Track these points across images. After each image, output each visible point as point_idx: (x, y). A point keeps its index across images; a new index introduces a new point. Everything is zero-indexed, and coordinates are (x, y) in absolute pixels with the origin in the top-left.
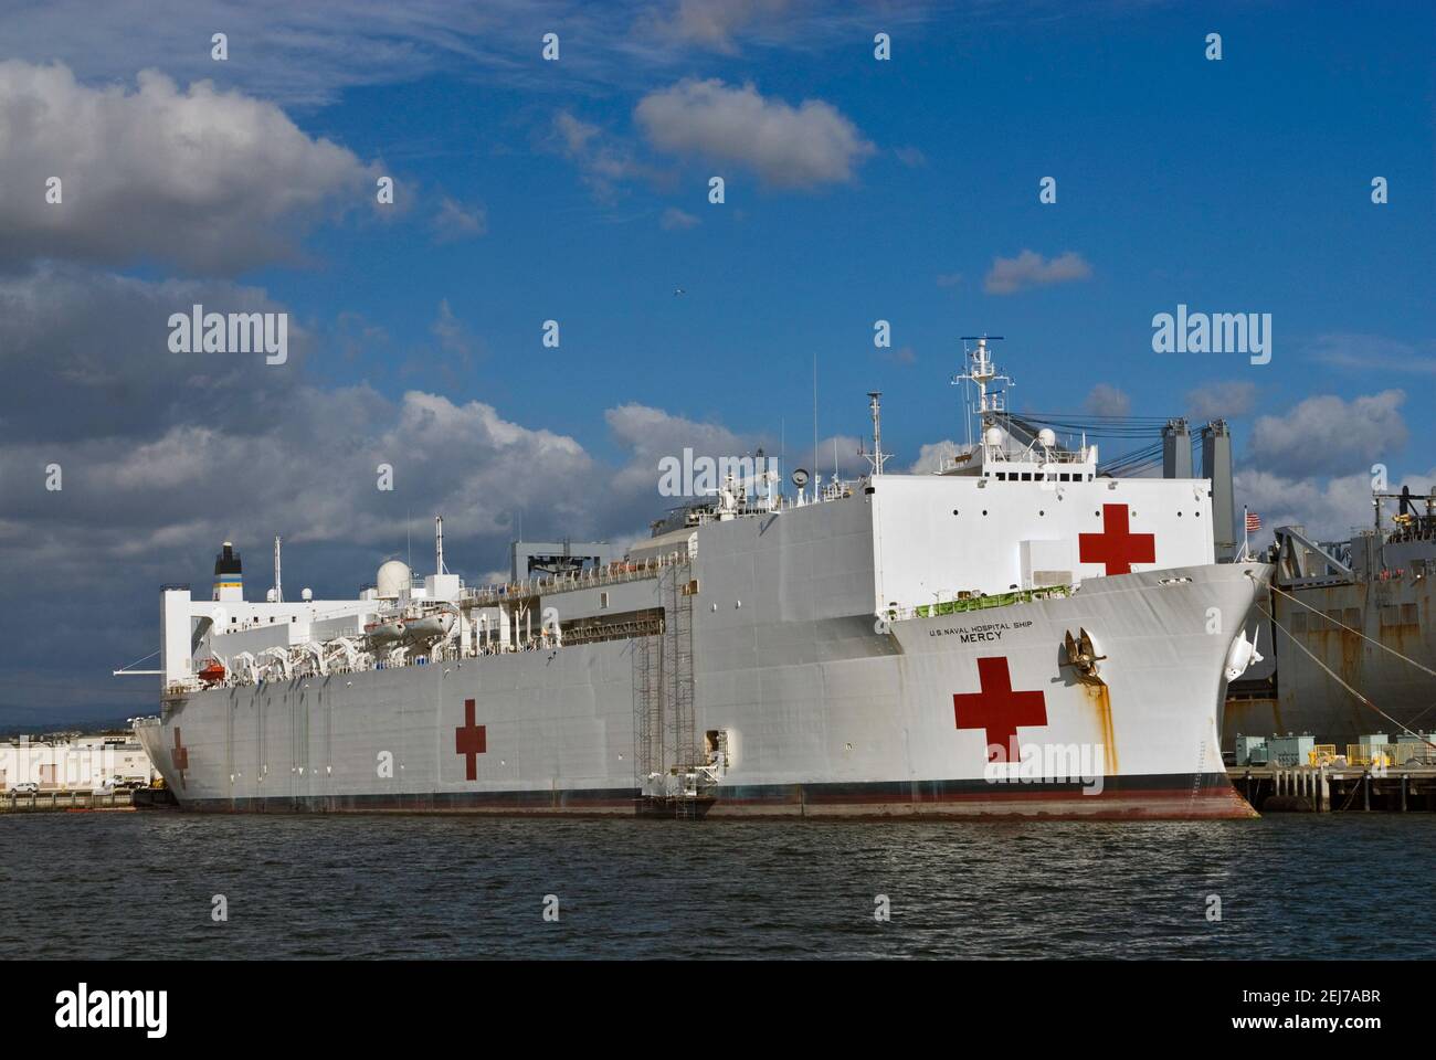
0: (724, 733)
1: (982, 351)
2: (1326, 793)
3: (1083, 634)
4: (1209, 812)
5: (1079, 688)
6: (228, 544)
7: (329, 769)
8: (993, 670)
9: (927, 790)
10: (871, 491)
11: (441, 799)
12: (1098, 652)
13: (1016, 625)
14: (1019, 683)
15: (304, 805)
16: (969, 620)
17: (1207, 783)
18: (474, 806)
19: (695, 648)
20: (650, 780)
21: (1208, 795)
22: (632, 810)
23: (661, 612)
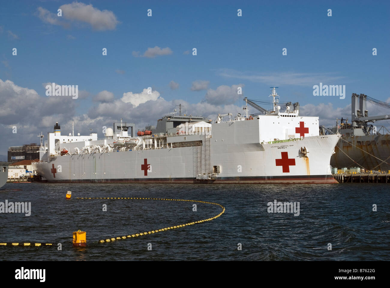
0: (219, 166)
1: (274, 90)
2: (343, 179)
3: (305, 148)
4: (329, 182)
5: (302, 158)
6: (57, 123)
7: (105, 173)
8: (285, 155)
9: (269, 178)
10: (259, 118)
11: (137, 180)
12: (307, 152)
13: (290, 146)
14: (290, 157)
15: (94, 181)
16: (280, 145)
17: (328, 177)
18: (146, 181)
19: (210, 149)
20: (199, 176)
21: (329, 179)
22: (193, 182)
23: (201, 141)
